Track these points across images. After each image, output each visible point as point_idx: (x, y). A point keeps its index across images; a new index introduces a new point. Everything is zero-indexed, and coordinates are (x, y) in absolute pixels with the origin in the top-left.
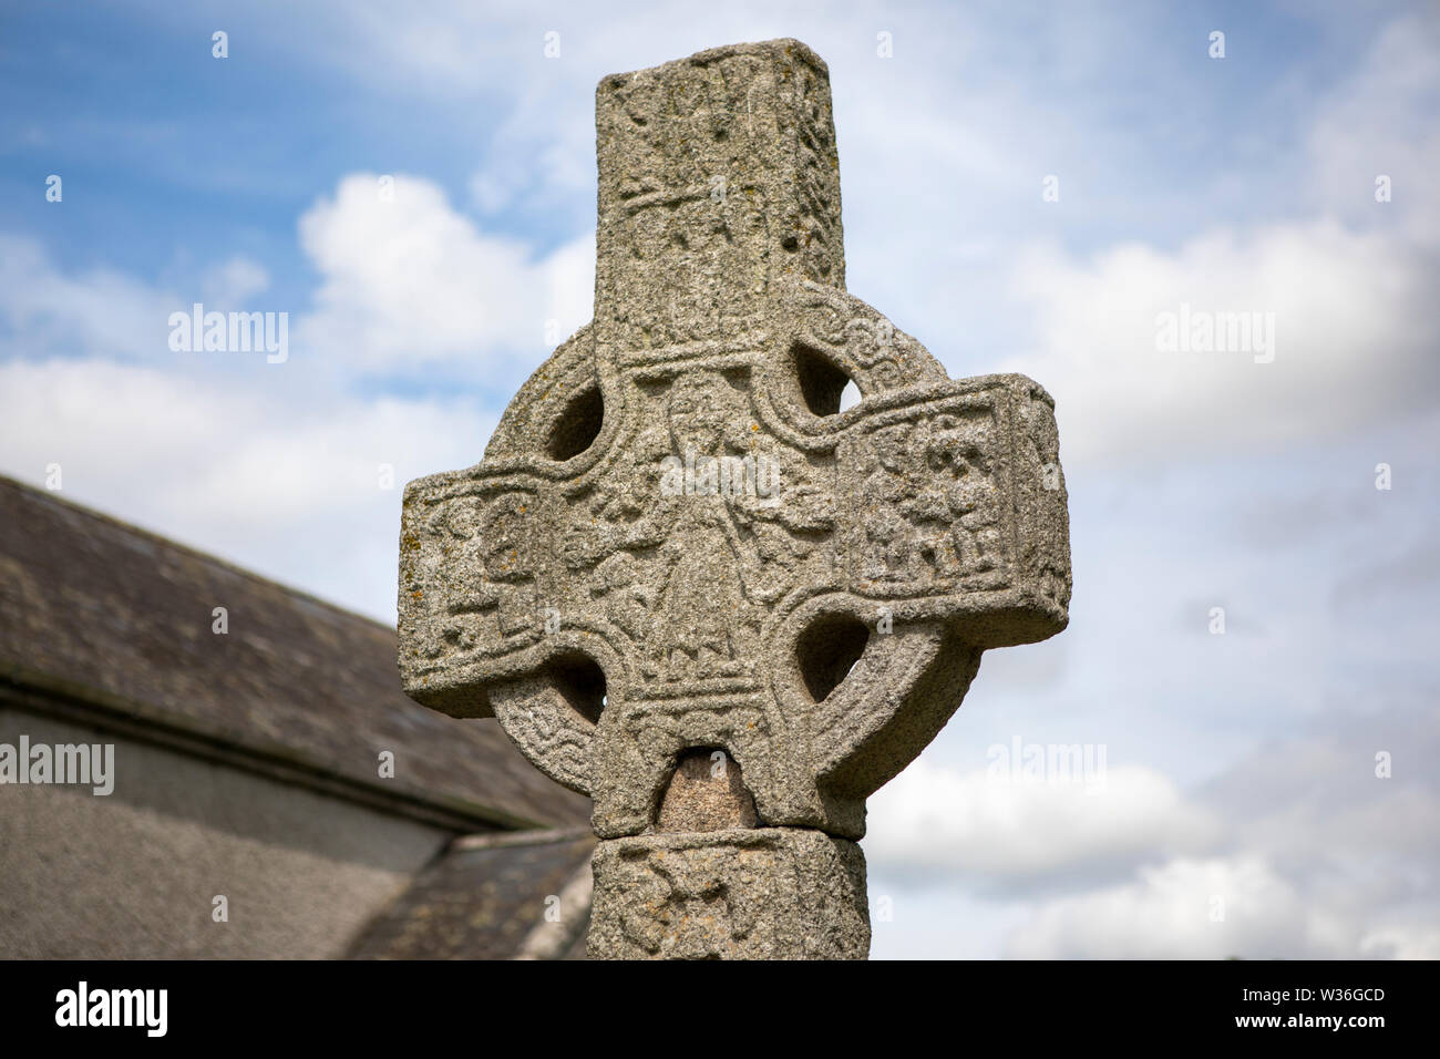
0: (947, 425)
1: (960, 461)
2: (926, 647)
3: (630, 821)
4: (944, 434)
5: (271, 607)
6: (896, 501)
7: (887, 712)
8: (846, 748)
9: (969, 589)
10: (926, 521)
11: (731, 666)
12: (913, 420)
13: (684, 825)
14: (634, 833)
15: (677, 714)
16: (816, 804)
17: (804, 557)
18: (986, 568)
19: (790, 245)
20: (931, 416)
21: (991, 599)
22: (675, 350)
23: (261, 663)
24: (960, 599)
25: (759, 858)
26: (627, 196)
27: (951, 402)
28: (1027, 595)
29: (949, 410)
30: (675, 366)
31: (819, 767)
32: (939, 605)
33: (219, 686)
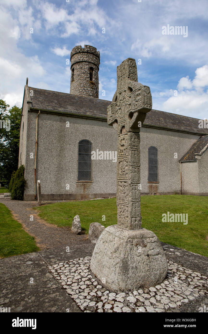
0: (138, 92)
1: (139, 95)
2: (137, 114)
3: (119, 133)
4: (138, 93)
5: (186, 119)
6: (135, 100)
7: (135, 120)
8: (132, 124)
9: (139, 107)
10: (137, 101)
11: (125, 118)
12: (135, 92)
13: (123, 133)
14: (119, 134)
15: (122, 123)
16: (131, 130)
17: (129, 107)
18: (140, 105)
19: (129, 78)
20: (137, 91)
21: (140, 108)
22: (121, 90)
23: (184, 123)
24: (139, 108)
25: (126, 135)
26: (119, 77)
27: (138, 89)
28: (143, 107)
29: (138, 90)
30: (121, 92)
31: (130, 126)
32: (137, 109)
33: (179, 126)
